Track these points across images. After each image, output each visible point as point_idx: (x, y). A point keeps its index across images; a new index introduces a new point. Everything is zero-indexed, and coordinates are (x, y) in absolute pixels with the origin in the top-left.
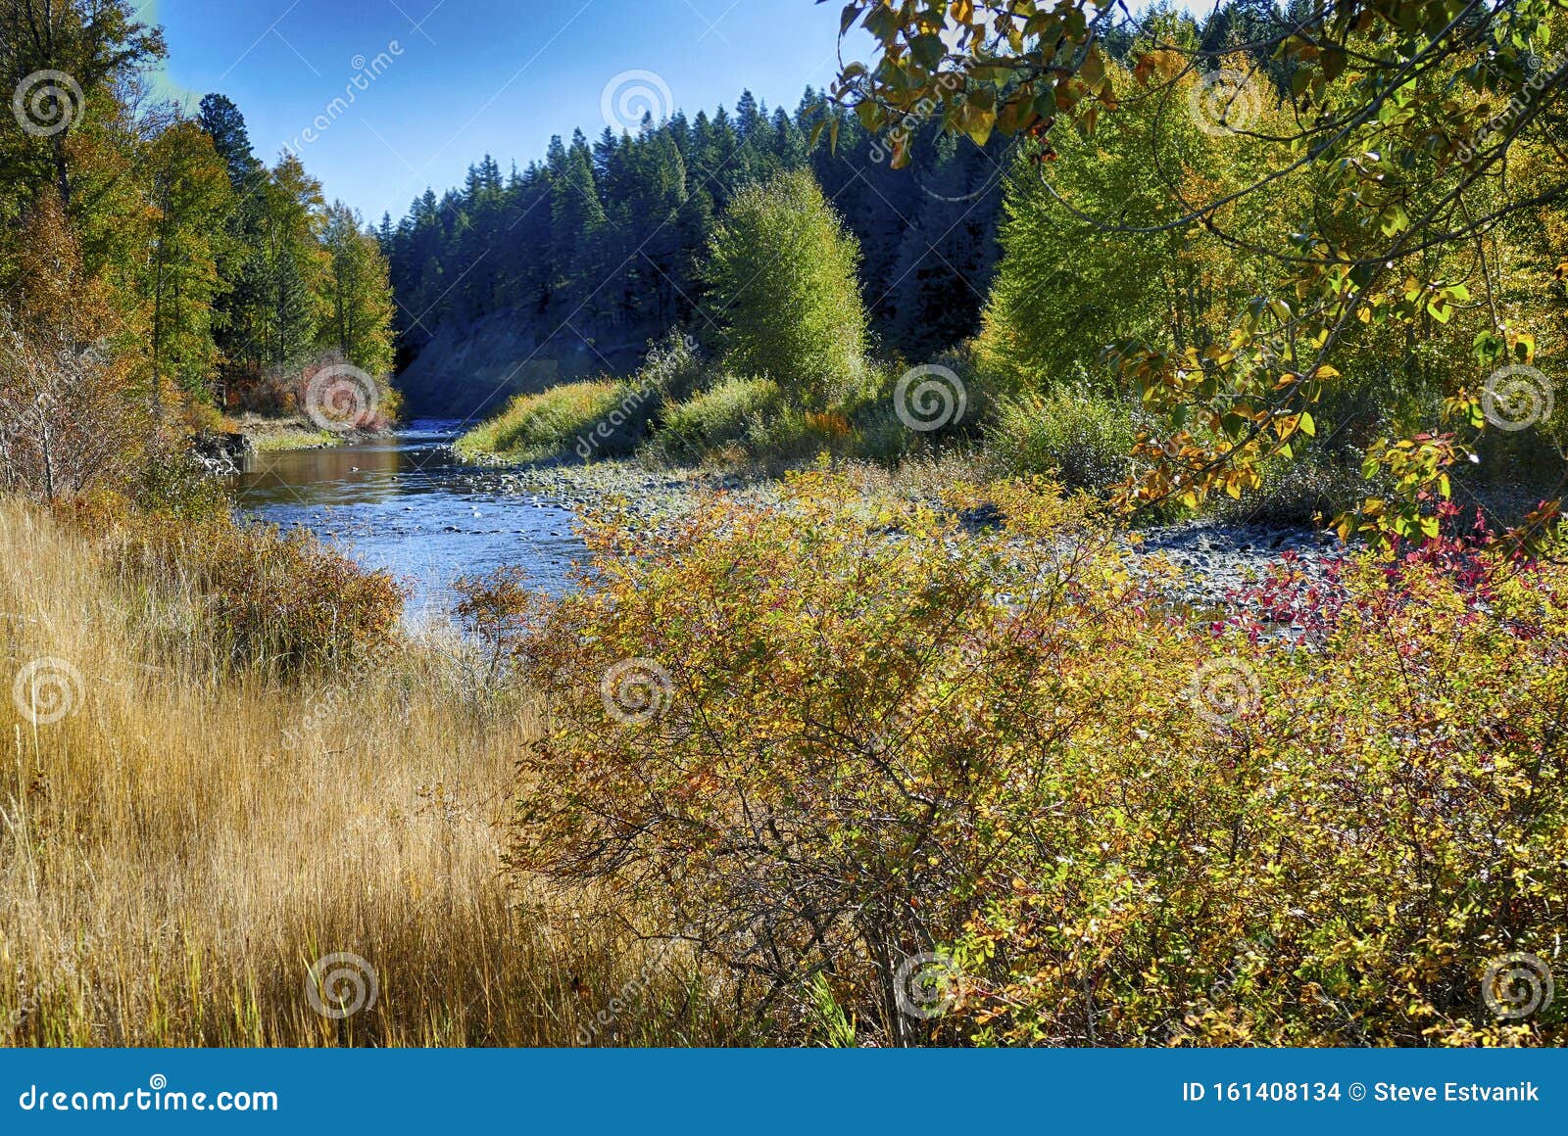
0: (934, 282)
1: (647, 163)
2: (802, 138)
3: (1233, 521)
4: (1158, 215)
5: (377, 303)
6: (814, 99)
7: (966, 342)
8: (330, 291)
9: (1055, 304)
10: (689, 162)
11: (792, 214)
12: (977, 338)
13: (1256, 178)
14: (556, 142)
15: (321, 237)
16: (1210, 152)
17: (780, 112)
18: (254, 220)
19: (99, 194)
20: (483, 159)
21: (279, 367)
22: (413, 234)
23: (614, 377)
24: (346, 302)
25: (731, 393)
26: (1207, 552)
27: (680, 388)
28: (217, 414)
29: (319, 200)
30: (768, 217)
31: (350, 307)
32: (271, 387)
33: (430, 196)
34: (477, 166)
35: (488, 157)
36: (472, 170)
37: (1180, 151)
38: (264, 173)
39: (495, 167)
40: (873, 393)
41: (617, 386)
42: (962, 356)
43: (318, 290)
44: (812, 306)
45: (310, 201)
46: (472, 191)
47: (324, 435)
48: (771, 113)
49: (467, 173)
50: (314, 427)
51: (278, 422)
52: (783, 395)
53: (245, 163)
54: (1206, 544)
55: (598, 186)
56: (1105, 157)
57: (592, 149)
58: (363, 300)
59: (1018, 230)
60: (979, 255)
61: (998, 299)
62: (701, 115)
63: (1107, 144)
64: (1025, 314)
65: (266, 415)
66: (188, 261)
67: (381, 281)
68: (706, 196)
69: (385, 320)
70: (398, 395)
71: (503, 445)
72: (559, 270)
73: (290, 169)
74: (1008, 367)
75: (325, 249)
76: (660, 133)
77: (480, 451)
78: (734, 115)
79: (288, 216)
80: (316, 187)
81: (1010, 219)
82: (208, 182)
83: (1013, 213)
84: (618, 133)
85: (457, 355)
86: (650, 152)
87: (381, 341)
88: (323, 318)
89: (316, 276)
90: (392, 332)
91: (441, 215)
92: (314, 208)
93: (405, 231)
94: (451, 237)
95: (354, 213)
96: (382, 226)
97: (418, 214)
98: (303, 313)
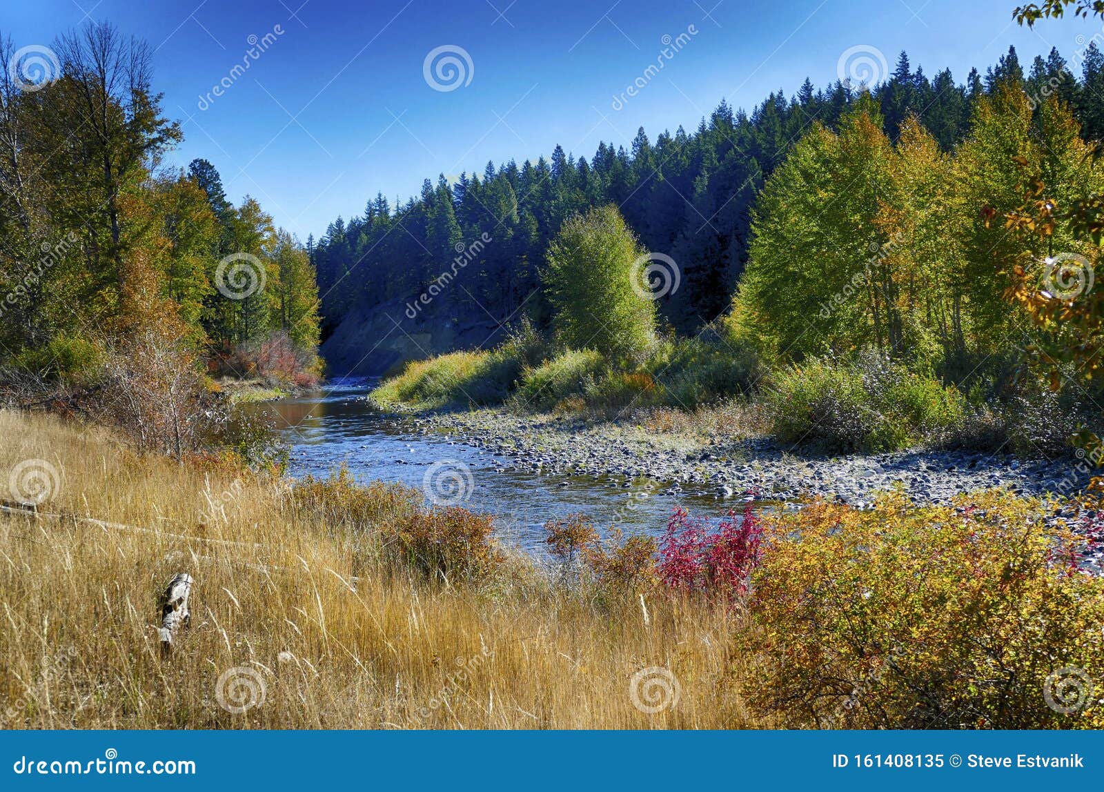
0: (695, 276)
1: (491, 197)
2: (598, 178)
3: (939, 449)
4: (860, 232)
5: (308, 300)
6: (605, 150)
7: (721, 318)
8: (277, 291)
9: (788, 294)
10: (519, 196)
11: (605, 237)
12: (729, 316)
13: (929, 207)
14: (427, 184)
15: (269, 254)
16: (896, 190)
17: (582, 160)
18: (226, 244)
19: (139, 234)
20: (377, 196)
21: (244, 345)
22: (328, 248)
23: (483, 349)
24: (286, 298)
25: (570, 361)
26: (925, 472)
27: (534, 357)
28: (208, 379)
29: (271, 229)
30: (589, 239)
31: (290, 301)
32: (239, 358)
33: (340, 222)
34: (373, 201)
35: (380, 195)
36: (370, 204)
37: (874, 189)
38: (234, 213)
39: (384, 201)
40: (666, 358)
41: (486, 356)
42: (718, 328)
43: (270, 291)
44: (621, 299)
45: (264, 230)
46: (368, 218)
47: (277, 391)
48: (576, 161)
49: (366, 206)
50: (269, 386)
51: (246, 383)
52: (607, 361)
53: (221, 205)
54: (924, 466)
55: (456, 213)
56: (822, 194)
57: (452, 188)
58: (298, 296)
59: (761, 244)
60: (726, 257)
61: (743, 288)
62: (527, 163)
63: (823, 185)
64: (768, 301)
65: (237, 378)
66: (188, 275)
67: (311, 282)
68: (531, 219)
69: (314, 309)
70: (323, 361)
71: (406, 396)
72: (432, 272)
73: (251, 208)
74: (752, 336)
75: (273, 262)
76: (499, 177)
77: (390, 402)
78: (550, 162)
79: (250, 240)
80: (269, 220)
81: (756, 236)
82: (203, 222)
83: (758, 232)
84: (469, 177)
85: (361, 331)
86: (492, 189)
87: (310, 324)
88: (273, 310)
89: (269, 281)
90: (318, 318)
91: (348, 235)
92: (267, 234)
93: (323, 246)
94: (355, 251)
95: (292, 237)
96: (308, 244)
97: (331, 235)
98: (260, 307)
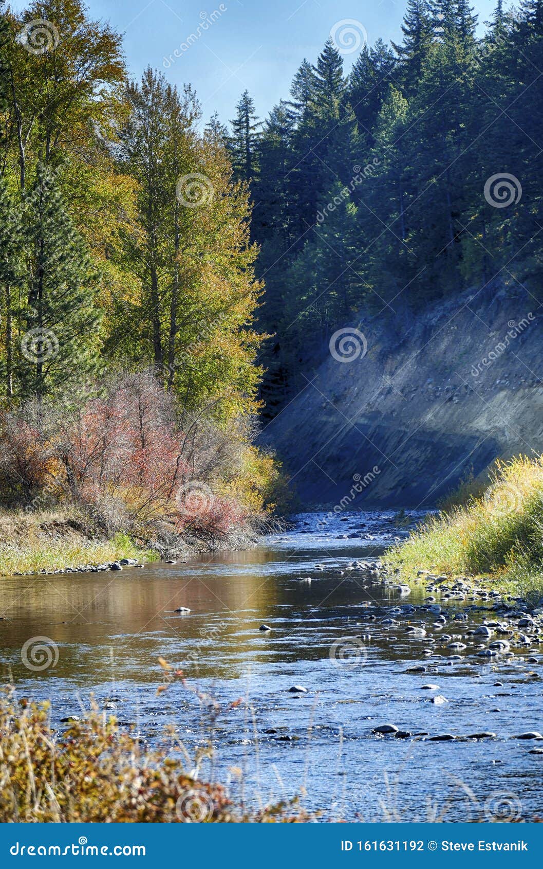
8: (134, 254)
15: (116, 147)
21: (33, 408)
22: (298, 138)
24: (165, 277)
29: (114, 72)
31: (174, 286)
33: (330, 60)
43: (109, 252)
45: (95, 75)
47: (121, 544)
50: (101, 528)
67: (236, 230)
69: (243, 311)
70: (268, 463)
75: (122, 169)
77: (436, 574)
79: (52, 107)
80: (108, 44)
85: (387, 381)
88: (120, 309)
89: (109, 226)
90: (255, 337)
91: (353, 98)
92: (103, 89)
93: (282, 132)
94: (371, 142)
95: (182, 98)
96: (237, 123)
97: (306, 98)
98: (80, 300)
